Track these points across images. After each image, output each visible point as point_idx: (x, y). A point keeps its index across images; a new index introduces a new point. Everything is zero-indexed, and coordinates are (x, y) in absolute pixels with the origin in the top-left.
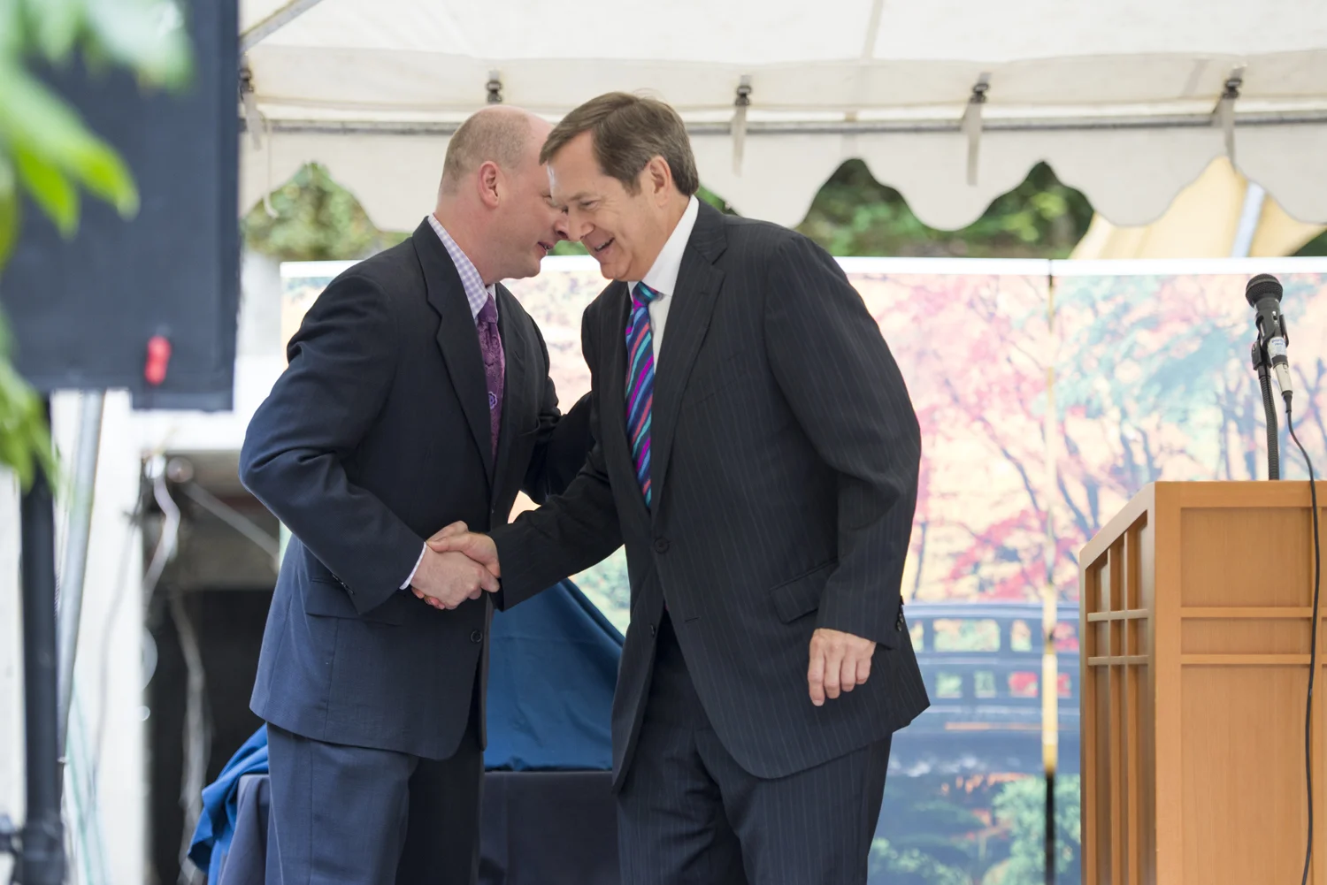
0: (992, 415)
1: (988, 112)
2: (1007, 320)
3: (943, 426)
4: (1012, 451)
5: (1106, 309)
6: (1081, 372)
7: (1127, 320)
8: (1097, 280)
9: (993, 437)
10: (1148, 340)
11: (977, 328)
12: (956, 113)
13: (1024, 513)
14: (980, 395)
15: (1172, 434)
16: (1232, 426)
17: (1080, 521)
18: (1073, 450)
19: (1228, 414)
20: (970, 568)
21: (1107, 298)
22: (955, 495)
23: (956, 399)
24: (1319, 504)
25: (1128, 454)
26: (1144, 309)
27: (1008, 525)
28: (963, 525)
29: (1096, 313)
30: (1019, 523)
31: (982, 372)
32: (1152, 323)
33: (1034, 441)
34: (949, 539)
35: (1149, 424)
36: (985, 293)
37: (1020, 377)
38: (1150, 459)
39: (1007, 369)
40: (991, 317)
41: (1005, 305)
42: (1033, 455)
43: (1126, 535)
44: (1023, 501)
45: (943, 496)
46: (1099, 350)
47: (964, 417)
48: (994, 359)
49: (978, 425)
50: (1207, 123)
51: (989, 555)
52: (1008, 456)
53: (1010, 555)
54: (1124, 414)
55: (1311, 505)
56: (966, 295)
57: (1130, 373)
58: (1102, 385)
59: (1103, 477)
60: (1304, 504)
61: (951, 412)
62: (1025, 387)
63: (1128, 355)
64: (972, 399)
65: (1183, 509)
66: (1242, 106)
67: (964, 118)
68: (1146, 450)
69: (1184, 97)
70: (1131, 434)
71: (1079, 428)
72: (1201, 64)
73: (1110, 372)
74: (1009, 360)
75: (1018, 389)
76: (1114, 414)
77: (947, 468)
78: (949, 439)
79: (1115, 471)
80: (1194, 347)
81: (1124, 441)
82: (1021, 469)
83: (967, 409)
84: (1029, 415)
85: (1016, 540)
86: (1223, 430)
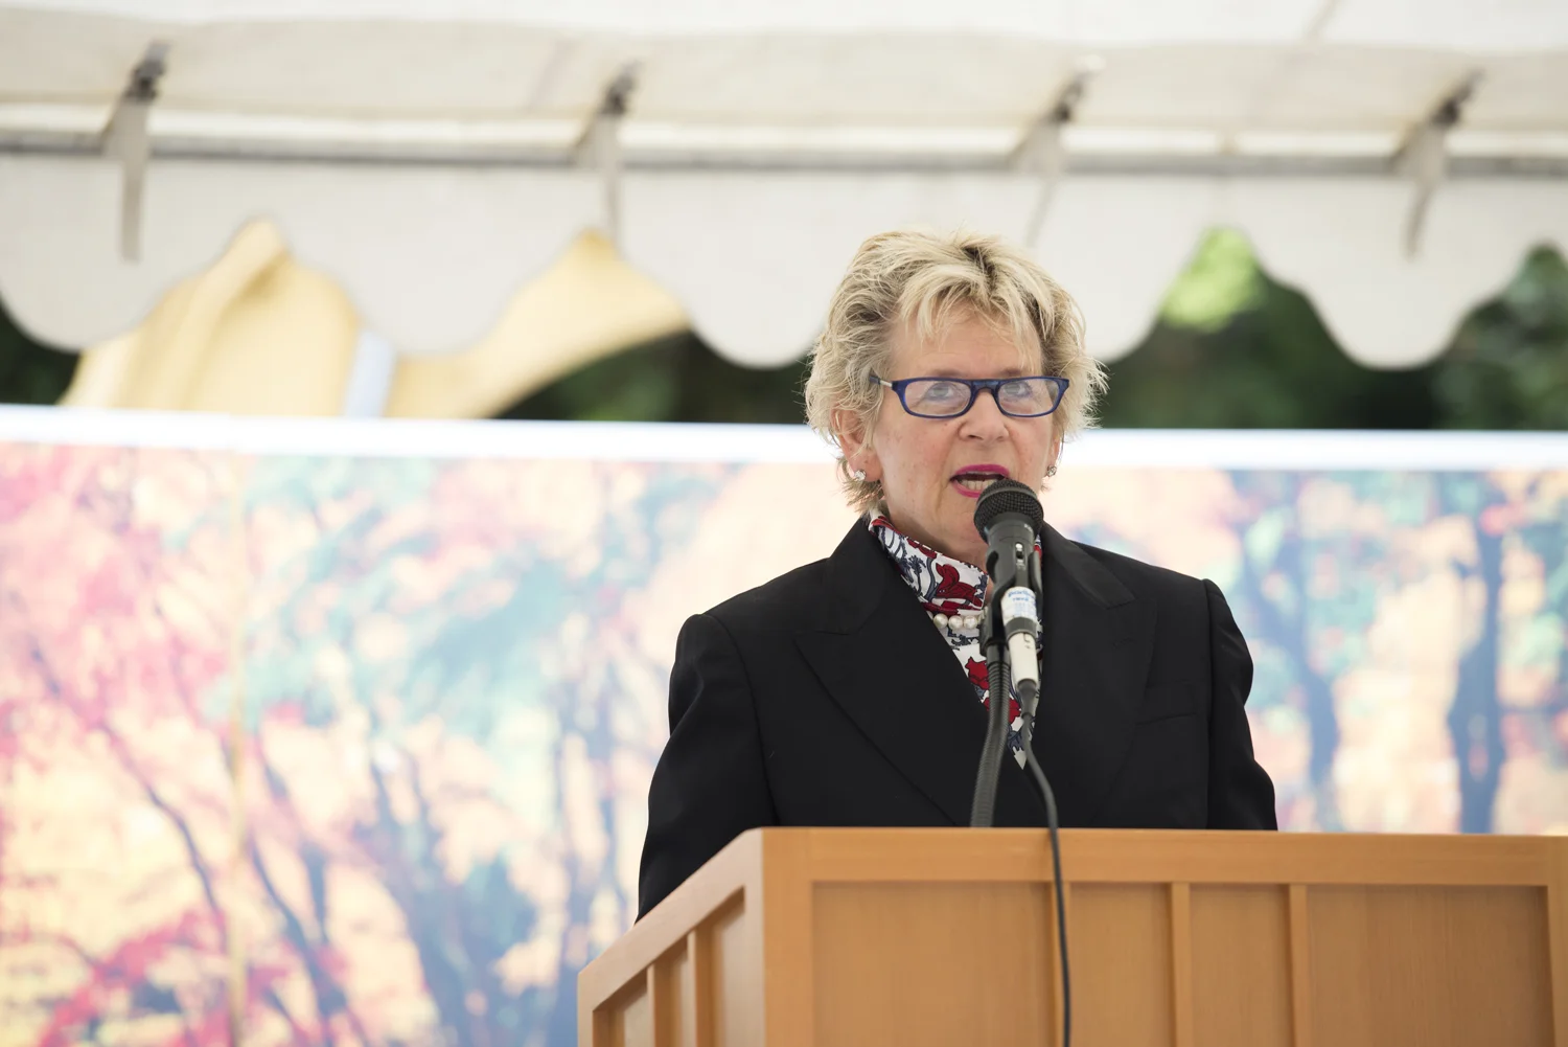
0: (126, 720)
1: (161, 121)
2: (153, 535)
3: (31, 743)
4: (169, 792)
5: (338, 516)
6: (292, 635)
7: (379, 538)
8: (320, 462)
9: (129, 763)
10: (415, 578)
11: (95, 548)
12: (92, 120)
13: (189, 918)
14: (101, 679)
15: (464, 761)
16: (575, 747)
17: (292, 933)
18: (277, 789)
19: (567, 724)
20: (79, 1028)
21: (342, 494)
22: (51, 880)
23: (55, 690)
24: (1068, 876)
25: (382, 801)
26: (408, 517)
27: (157, 942)
28: (67, 942)
29: (319, 522)
30: (179, 936)
31: (107, 633)
32: (425, 546)
33: (209, 771)
34: (39, 970)
35: (420, 739)
36: (110, 479)
37: (179, 646)
38: (424, 808)
39: (155, 631)
40: (122, 528)
41: (150, 504)
42: (208, 801)
43: (692, 940)
44: (186, 891)
45: (29, 883)
46: (330, 596)
47: (70, 723)
48: (127, 608)
49: (98, 741)
50: (566, 161)
51: (118, 1001)
52: (157, 801)
53: (158, 1001)
54: (376, 722)
55: (1050, 877)
56: (73, 481)
57: (384, 643)
58: (331, 665)
59: (336, 843)
60: (1036, 877)
61: (44, 714)
62: (191, 666)
63: (381, 605)
64: (86, 689)
65: (817, 886)
66: (634, 134)
67: (109, 130)
68: (416, 789)
69: (531, 110)
70: (389, 760)
71: (288, 747)
72: (564, 48)
73: (346, 639)
74: (158, 611)
75: (176, 668)
76: (354, 720)
77: (37, 826)
78: (40, 767)
79: (359, 833)
80: (501, 593)
81: (376, 774)
82: (181, 825)
83: (78, 707)
84: (198, 720)
85: (173, 971)
86: (558, 754)
